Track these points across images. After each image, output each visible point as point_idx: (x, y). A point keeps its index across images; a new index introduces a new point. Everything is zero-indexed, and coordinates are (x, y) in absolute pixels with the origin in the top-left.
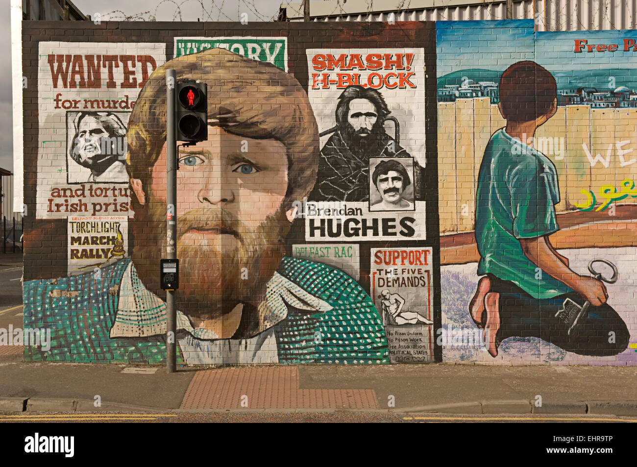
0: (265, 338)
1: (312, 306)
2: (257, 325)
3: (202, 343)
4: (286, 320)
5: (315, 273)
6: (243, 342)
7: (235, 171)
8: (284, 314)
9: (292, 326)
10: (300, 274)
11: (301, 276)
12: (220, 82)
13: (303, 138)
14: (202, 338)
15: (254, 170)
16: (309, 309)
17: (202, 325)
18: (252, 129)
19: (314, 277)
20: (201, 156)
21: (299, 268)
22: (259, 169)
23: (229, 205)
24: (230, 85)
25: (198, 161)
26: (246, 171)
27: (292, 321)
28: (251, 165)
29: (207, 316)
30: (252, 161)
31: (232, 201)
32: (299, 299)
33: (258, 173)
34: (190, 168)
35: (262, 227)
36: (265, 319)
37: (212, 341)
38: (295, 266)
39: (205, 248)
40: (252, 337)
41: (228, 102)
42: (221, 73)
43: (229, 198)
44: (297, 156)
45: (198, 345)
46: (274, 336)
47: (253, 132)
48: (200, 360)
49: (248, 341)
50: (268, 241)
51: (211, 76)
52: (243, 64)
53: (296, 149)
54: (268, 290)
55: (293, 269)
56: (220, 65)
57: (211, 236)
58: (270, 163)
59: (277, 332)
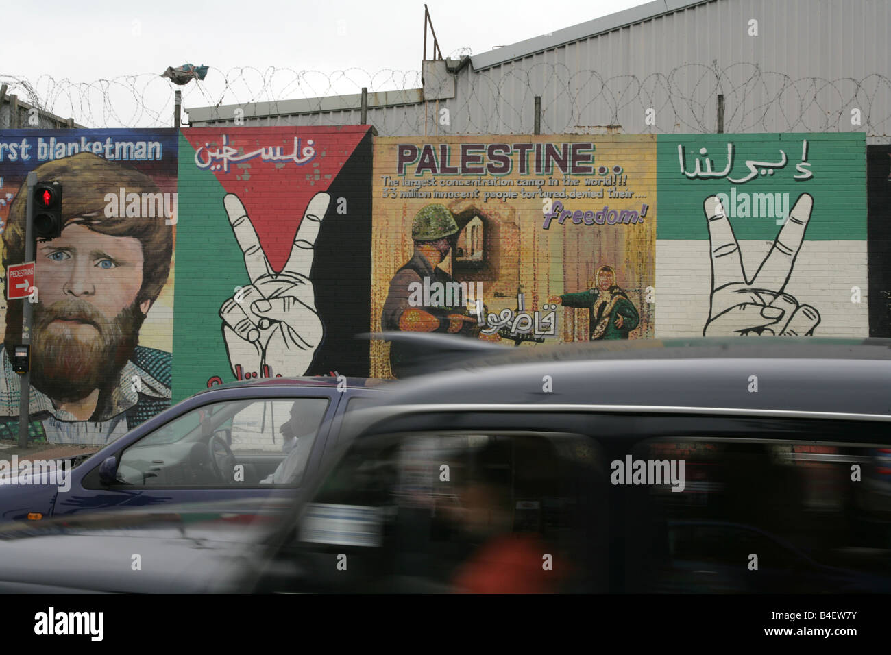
0: (118, 421)
1: (160, 393)
2: (111, 409)
3: (62, 424)
4: (137, 406)
5: (165, 363)
6: (98, 424)
7: (96, 265)
8: (135, 400)
9: (142, 412)
10: (150, 363)
11: (151, 365)
12: (87, 184)
13: (157, 236)
14: (63, 419)
15: (113, 265)
16: (157, 396)
17: (63, 407)
18: (113, 228)
19: (163, 366)
20: (68, 253)
21: (150, 358)
22: (117, 264)
23: (91, 298)
24: (95, 187)
25: (65, 256)
26: (106, 266)
27: (142, 407)
28: (111, 260)
29: (67, 399)
30: (112, 257)
31: (93, 294)
32: (149, 386)
33: (116, 268)
34: (57, 262)
35: (118, 318)
36: (118, 404)
37: (71, 422)
38: (146, 355)
39: (68, 337)
40: (106, 421)
41: (92, 202)
42: (88, 175)
43: (90, 291)
44: (151, 252)
45: (59, 426)
46: (125, 420)
47: (113, 230)
48: (60, 439)
49: (103, 423)
50: (123, 332)
51: (79, 179)
52: (107, 167)
53: (151, 246)
54: (122, 377)
55: (144, 358)
56: (87, 168)
57: (74, 326)
58: (127, 259)
59: (128, 417)
